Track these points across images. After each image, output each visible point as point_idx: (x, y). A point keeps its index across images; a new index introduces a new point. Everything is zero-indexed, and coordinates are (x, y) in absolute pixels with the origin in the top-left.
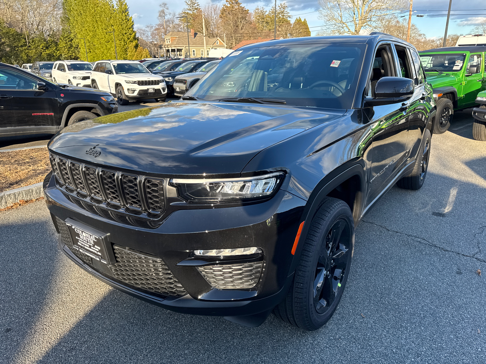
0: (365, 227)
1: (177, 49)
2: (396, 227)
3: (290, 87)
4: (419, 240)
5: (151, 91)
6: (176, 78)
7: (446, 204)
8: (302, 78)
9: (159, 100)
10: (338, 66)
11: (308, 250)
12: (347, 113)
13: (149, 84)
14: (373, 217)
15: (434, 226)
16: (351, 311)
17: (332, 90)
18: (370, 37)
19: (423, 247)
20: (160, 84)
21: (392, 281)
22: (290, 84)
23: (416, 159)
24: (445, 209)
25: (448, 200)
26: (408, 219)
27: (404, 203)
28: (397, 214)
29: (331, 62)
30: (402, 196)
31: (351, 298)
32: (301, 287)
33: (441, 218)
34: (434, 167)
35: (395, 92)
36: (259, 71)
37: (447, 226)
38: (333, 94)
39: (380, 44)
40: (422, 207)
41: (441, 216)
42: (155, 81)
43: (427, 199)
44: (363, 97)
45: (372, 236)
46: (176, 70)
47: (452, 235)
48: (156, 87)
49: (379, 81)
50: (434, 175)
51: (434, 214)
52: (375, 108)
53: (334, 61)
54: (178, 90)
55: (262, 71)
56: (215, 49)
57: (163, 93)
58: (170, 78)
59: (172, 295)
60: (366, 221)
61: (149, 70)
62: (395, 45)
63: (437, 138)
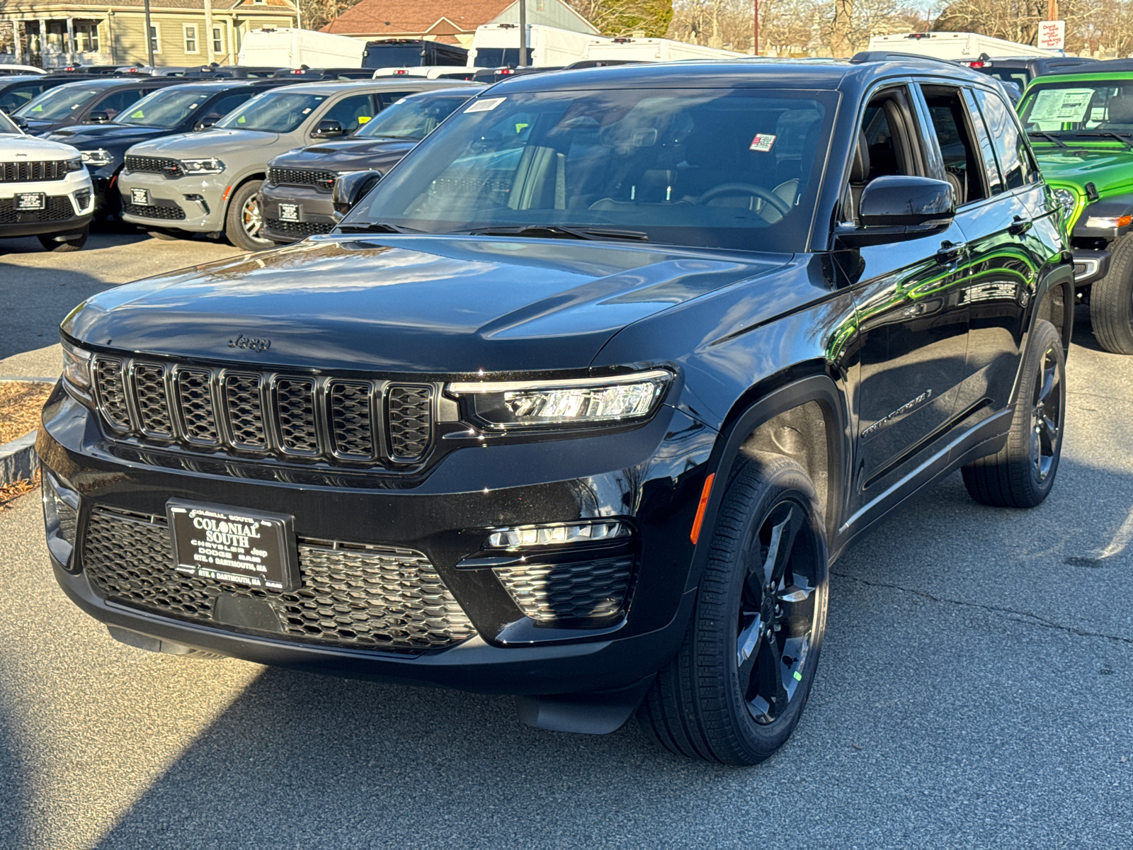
0: (871, 595)
1: (75, 21)
2: (956, 593)
3: (633, 197)
4: (1018, 616)
5: (30, 204)
6: (131, 151)
7: (1111, 539)
8: (668, 172)
9: (58, 239)
10: (771, 149)
11: (723, 548)
12: (795, 261)
13: (23, 178)
14: (894, 573)
15: (1063, 587)
16: (830, 741)
17: (759, 207)
18: (853, 69)
19: (1024, 629)
20: (69, 175)
21: (934, 692)
22: (633, 188)
23: (1013, 407)
24: (1103, 549)
25: (1118, 528)
26: (994, 575)
27: (987, 541)
28: (965, 564)
29: (751, 139)
30: (985, 524)
31: (829, 722)
32: (711, 628)
33: (1089, 569)
34: (1096, 451)
35: (910, 213)
36: (541, 149)
37: (1100, 587)
38: (760, 219)
39: (876, 88)
40: (1040, 546)
41: (1088, 566)
42: (49, 164)
43: (1057, 528)
44: (833, 226)
45: (889, 612)
46: (119, 120)
47: (1109, 604)
48: (52, 188)
49: (868, 186)
50: (1093, 471)
51: (1069, 561)
52: (864, 252)
53: (759, 136)
54: (139, 199)
55: (550, 151)
56: (268, 30)
57: (79, 212)
58: (101, 152)
59: (437, 642)
60: (874, 583)
61: (12, 119)
62: (921, 85)
63: (1125, 368)
